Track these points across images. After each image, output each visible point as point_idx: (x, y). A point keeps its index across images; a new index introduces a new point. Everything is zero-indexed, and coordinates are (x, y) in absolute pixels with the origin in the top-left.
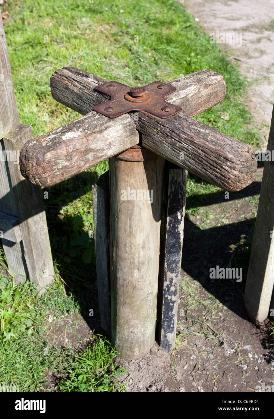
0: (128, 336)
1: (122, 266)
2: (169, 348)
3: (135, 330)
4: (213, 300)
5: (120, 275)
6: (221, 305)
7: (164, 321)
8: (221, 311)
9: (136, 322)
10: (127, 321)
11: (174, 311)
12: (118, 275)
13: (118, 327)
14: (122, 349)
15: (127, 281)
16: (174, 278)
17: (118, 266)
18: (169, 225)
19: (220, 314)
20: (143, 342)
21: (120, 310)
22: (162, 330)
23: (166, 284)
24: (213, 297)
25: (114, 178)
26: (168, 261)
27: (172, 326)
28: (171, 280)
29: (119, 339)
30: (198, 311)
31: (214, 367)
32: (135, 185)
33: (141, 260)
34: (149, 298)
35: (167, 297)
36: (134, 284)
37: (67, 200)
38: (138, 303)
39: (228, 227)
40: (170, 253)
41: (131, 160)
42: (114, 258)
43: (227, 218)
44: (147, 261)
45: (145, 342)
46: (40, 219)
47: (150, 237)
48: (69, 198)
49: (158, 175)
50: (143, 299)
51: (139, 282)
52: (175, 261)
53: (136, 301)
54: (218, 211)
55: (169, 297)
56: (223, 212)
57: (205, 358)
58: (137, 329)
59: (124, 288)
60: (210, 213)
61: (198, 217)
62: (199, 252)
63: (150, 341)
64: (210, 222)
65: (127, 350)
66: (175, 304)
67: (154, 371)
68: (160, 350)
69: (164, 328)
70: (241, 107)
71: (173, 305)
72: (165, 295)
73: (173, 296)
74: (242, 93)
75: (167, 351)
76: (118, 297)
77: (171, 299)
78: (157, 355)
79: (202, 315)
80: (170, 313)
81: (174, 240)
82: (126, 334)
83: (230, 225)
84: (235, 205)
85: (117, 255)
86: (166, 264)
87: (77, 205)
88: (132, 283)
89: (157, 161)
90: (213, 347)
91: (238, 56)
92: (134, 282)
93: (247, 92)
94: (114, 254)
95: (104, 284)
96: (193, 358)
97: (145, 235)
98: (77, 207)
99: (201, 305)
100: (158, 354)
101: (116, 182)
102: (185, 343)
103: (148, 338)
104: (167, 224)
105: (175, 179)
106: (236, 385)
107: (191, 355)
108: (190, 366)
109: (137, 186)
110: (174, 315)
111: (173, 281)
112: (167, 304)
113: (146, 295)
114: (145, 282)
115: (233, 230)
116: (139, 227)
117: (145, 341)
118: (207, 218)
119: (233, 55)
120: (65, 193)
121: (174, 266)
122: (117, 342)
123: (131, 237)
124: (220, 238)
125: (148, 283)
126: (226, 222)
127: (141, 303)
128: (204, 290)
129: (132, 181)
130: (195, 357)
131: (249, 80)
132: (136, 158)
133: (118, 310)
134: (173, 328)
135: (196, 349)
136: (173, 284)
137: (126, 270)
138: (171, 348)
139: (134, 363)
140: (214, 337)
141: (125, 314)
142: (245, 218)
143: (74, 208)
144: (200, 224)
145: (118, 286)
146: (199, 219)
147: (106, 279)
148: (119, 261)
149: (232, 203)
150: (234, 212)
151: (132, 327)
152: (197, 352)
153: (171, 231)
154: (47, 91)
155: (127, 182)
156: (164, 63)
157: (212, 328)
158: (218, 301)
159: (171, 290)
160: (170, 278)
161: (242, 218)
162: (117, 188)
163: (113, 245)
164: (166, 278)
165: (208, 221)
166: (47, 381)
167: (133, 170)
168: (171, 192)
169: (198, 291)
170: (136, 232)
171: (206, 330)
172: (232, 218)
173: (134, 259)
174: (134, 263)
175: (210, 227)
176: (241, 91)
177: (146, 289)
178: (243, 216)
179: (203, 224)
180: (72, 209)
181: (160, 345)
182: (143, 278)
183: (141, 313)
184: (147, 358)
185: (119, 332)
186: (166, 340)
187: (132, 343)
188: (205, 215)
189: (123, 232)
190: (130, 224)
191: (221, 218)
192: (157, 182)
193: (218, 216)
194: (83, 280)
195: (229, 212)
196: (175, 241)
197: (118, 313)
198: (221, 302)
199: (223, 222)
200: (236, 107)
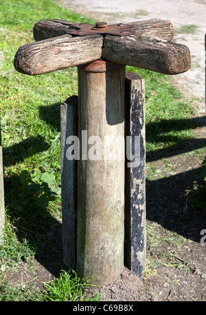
0: (98, 254)
1: (92, 171)
2: (140, 271)
3: (106, 246)
4: (176, 236)
5: (90, 183)
6: (185, 240)
7: (133, 236)
8: (187, 245)
9: (107, 235)
10: (97, 235)
11: (142, 223)
12: (87, 183)
13: (87, 246)
14: (92, 273)
15: (97, 186)
16: (140, 184)
17: (88, 173)
19: (186, 247)
20: (114, 261)
21: (89, 223)
22: (132, 247)
23: (133, 191)
24: (175, 234)
25: (85, 90)
27: (141, 242)
28: (138, 186)
29: (87, 262)
30: (162, 247)
31: (191, 291)
33: (109, 162)
34: (118, 207)
35: (135, 207)
36: (104, 190)
38: (108, 212)
43: (174, 171)
44: (115, 165)
45: (116, 263)
50: (112, 207)
51: (108, 186)
53: (106, 209)
54: (164, 166)
55: (137, 207)
57: (179, 285)
58: (107, 244)
59: (94, 196)
60: (156, 169)
64: (158, 176)
65: (97, 273)
66: (143, 215)
68: (131, 274)
69: (133, 245)
71: (141, 216)
72: (132, 204)
73: (140, 205)
75: (138, 275)
76: (87, 209)
77: (139, 209)
78: (128, 280)
79: (167, 249)
80: (138, 226)
82: (96, 252)
84: (180, 160)
86: (131, 170)
88: (102, 188)
90: (185, 275)
92: (104, 187)
98: (20, 168)
99: (164, 242)
100: (129, 278)
102: (155, 273)
103: (118, 257)
104: (131, 129)
105: (136, 88)
107: (163, 284)
108: (165, 292)
110: (143, 228)
111: (140, 188)
112: (135, 214)
113: (115, 202)
114: (114, 187)
115: (183, 179)
116: (108, 130)
118: (153, 172)
124: (170, 187)
125: (116, 188)
126: (174, 174)
127: (110, 212)
128: (164, 229)
129: (101, 88)
130: (168, 285)
134: (142, 245)
135: (167, 278)
136: (140, 191)
137: (95, 175)
138: (143, 273)
139: (105, 289)
140: (184, 266)
141: (94, 227)
147: (72, 199)
151: (102, 241)
152: (169, 280)
155: (97, 90)
157: (180, 259)
158: (181, 237)
159: (138, 199)
161: (190, 169)
162: (88, 97)
164: (132, 184)
165: (156, 175)
168: (132, 99)
169: (159, 231)
170: (105, 135)
171: (175, 261)
172: (179, 170)
173: (103, 162)
174: (104, 167)
177: (115, 195)
181: (130, 269)
182: (112, 182)
183: (111, 223)
184: (119, 283)
186: (137, 260)
187: (102, 263)
190: (100, 128)
191: (168, 171)
192: (121, 90)
193: (164, 170)
197: (87, 227)
199: (171, 174)
200: (164, 87)
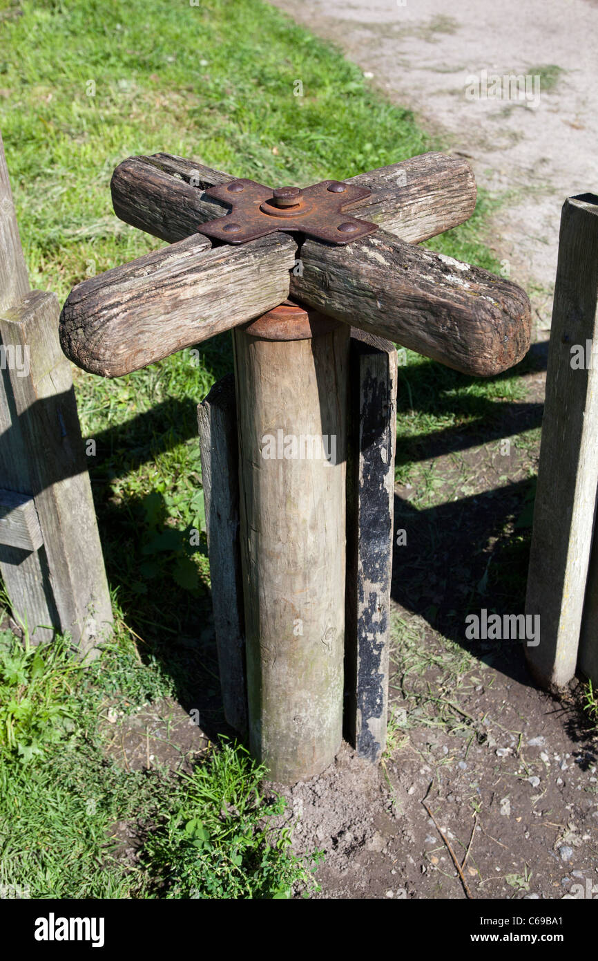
0: (288, 727)
1: (271, 571)
2: (374, 750)
3: (303, 714)
5: (266, 593)
6: (474, 661)
7: (361, 691)
8: (476, 673)
9: (305, 694)
10: (285, 693)
11: (381, 668)
12: (262, 594)
13: (264, 711)
14: (276, 759)
15: (283, 603)
16: (379, 593)
17: (261, 572)
18: (365, 477)
19: (474, 679)
20: (320, 739)
21: (268, 672)
22: (359, 711)
23: (362, 606)
24: (457, 646)
25: (248, 382)
26: (364, 555)
27: (378, 701)
28: (374, 596)
29: (267, 738)
30: (426, 676)
31: (471, 785)
32: (292, 390)
33: (309, 553)
34: (330, 641)
35: (366, 637)
36: (298, 610)
37: (126, 465)
38: (306, 652)
39: (475, 501)
40: (368, 537)
41: (282, 338)
42: (253, 557)
43: (471, 484)
44: (321, 558)
45: (325, 741)
46: (80, 497)
47: (326, 504)
48: (129, 462)
49: (338, 368)
50: (316, 644)
51: (306, 603)
52: (379, 555)
53: (302, 648)
54: (451, 470)
55: (370, 637)
56: (462, 471)
57: (451, 770)
58: (306, 710)
59: (277, 621)
60: (433, 477)
61: (409, 486)
62: (417, 558)
63: (333, 737)
64: (436, 495)
65: (287, 760)
66: (383, 652)
67: (346, 802)
68: (355, 758)
69: (362, 707)
70: (481, 253)
71: (380, 653)
72: (361, 633)
73: (378, 634)
74: (481, 224)
75: (370, 758)
76: (263, 643)
77: (374, 641)
78: (349, 768)
79: (437, 684)
80: (373, 673)
81: (376, 509)
82: (284, 724)
83: (477, 497)
84: (486, 456)
85: (258, 549)
86: (360, 563)
87: (148, 475)
88: (293, 607)
89: (336, 338)
90: (465, 747)
91: (464, 147)
92: (296, 605)
93: (491, 222)
94: (252, 548)
95: (229, 623)
96: (426, 771)
97: (317, 500)
98: (148, 478)
99: (432, 664)
100: (351, 766)
101: (252, 388)
102: (406, 743)
103: (330, 730)
104: (361, 475)
105: (374, 376)
106: (519, 819)
107: (420, 767)
108: (420, 787)
109: (298, 395)
110: (382, 675)
111: (377, 601)
112: (367, 651)
113: (322, 632)
114: (320, 604)
115: (486, 507)
116: (304, 482)
117: (324, 737)
118: (427, 486)
119: (454, 145)
120: (120, 451)
121: (377, 566)
122: (265, 744)
123: (288, 506)
124: (458, 524)
125: (324, 605)
126: (469, 491)
127: (312, 651)
128: (435, 633)
129: (286, 383)
130: (429, 770)
131: (492, 196)
132: (294, 334)
133: (263, 671)
134: (381, 706)
135: (429, 754)
136: (377, 607)
137: (278, 580)
138: (379, 752)
139: (302, 788)
140: (466, 727)
141: (279, 680)
142: (509, 480)
143: (142, 480)
144: (414, 500)
145: (263, 617)
146: (410, 491)
147: (234, 610)
148: (262, 561)
149: (478, 454)
150: (484, 470)
151: (296, 706)
152: (432, 759)
153: (368, 490)
154: (60, 237)
155: (276, 386)
156: (308, 168)
157: (459, 709)
158: (467, 654)
159: (373, 621)
160: (370, 595)
161: (504, 481)
162: (255, 402)
163: (248, 527)
164: (362, 593)
165: (432, 494)
166: (118, 843)
167: (287, 360)
168: (365, 404)
169: (424, 637)
170: (298, 494)
171: (448, 713)
172: (481, 484)
173: (296, 554)
174: (296, 563)
175: (435, 504)
176: (478, 219)
177: (322, 620)
178: (504, 478)
179: (421, 500)
180: (139, 483)
181: (354, 747)
182: (315, 594)
183: (314, 673)
184: (330, 775)
185: (267, 721)
186: (367, 733)
187: (296, 743)
188: (423, 482)
189: (270, 495)
190: (284, 477)
191: (459, 485)
192: (336, 384)
193: (451, 482)
194: (175, 632)
195: (475, 472)
196: (378, 512)
197: (263, 678)
198: (474, 655)
199: (464, 493)
200: (470, 254)
